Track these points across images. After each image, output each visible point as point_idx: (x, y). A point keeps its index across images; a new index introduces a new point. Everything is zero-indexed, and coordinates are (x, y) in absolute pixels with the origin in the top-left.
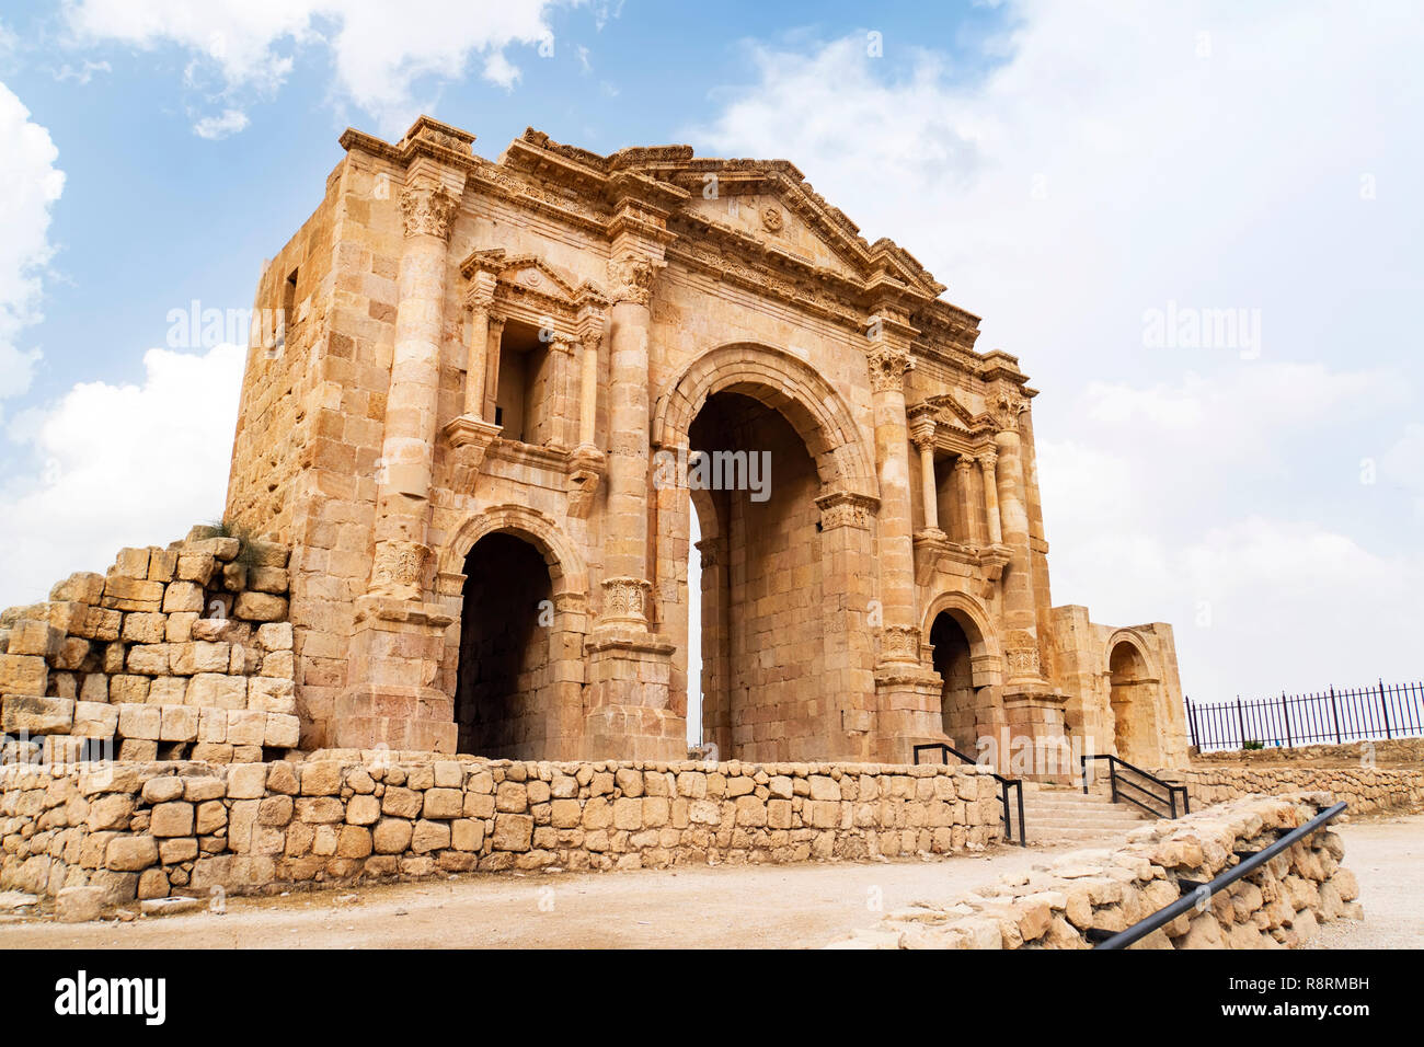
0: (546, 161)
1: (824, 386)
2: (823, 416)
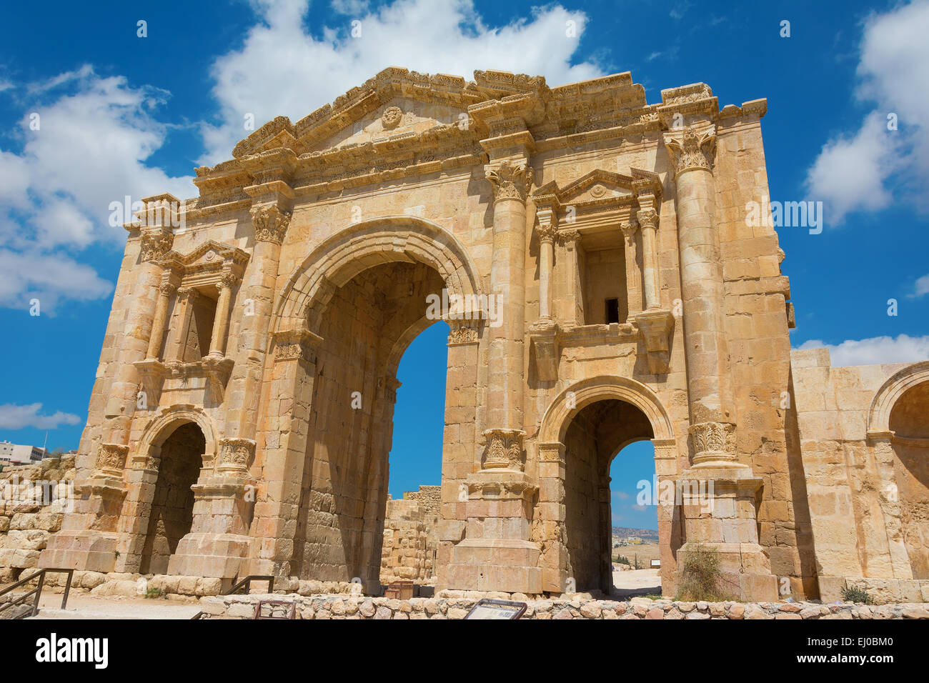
1: (432, 229)
2: (432, 255)
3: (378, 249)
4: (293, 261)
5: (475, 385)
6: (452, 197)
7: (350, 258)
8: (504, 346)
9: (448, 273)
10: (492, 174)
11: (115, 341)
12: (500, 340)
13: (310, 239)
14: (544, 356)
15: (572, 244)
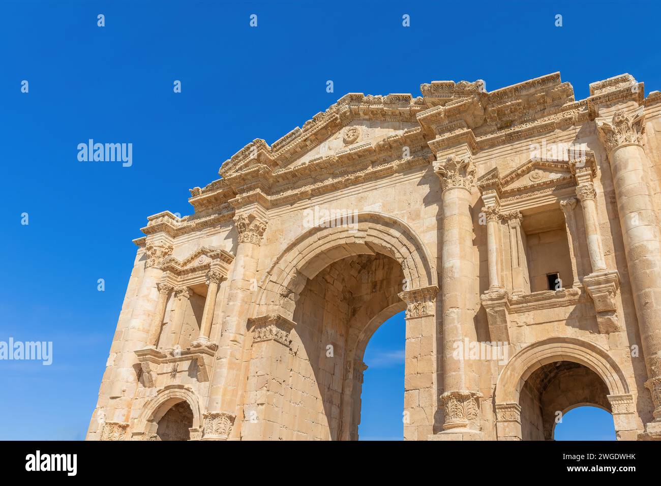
0: (204, 199)
1: (388, 221)
2: (389, 243)
3: (342, 242)
4: (270, 258)
5: (432, 353)
6: (405, 194)
7: (318, 251)
8: (457, 314)
9: (403, 258)
10: (440, 169)
11: (123, 334)
12: (454, 309)
13: (284, 239)
14: (496, 323)
15: (515, 222)
